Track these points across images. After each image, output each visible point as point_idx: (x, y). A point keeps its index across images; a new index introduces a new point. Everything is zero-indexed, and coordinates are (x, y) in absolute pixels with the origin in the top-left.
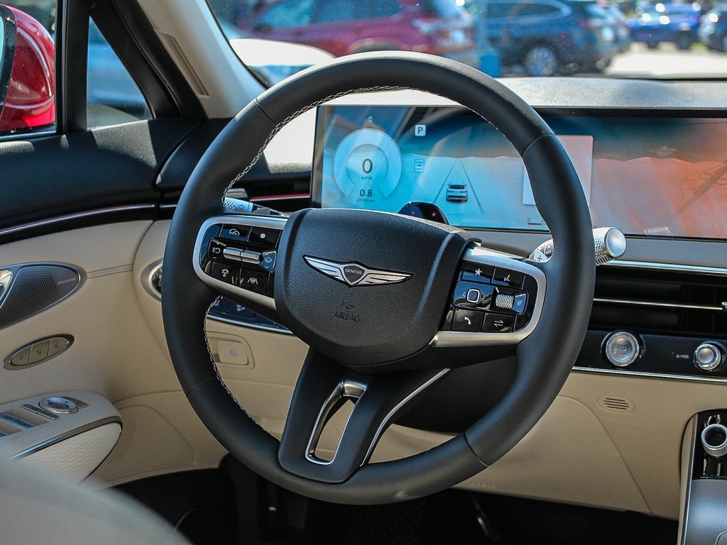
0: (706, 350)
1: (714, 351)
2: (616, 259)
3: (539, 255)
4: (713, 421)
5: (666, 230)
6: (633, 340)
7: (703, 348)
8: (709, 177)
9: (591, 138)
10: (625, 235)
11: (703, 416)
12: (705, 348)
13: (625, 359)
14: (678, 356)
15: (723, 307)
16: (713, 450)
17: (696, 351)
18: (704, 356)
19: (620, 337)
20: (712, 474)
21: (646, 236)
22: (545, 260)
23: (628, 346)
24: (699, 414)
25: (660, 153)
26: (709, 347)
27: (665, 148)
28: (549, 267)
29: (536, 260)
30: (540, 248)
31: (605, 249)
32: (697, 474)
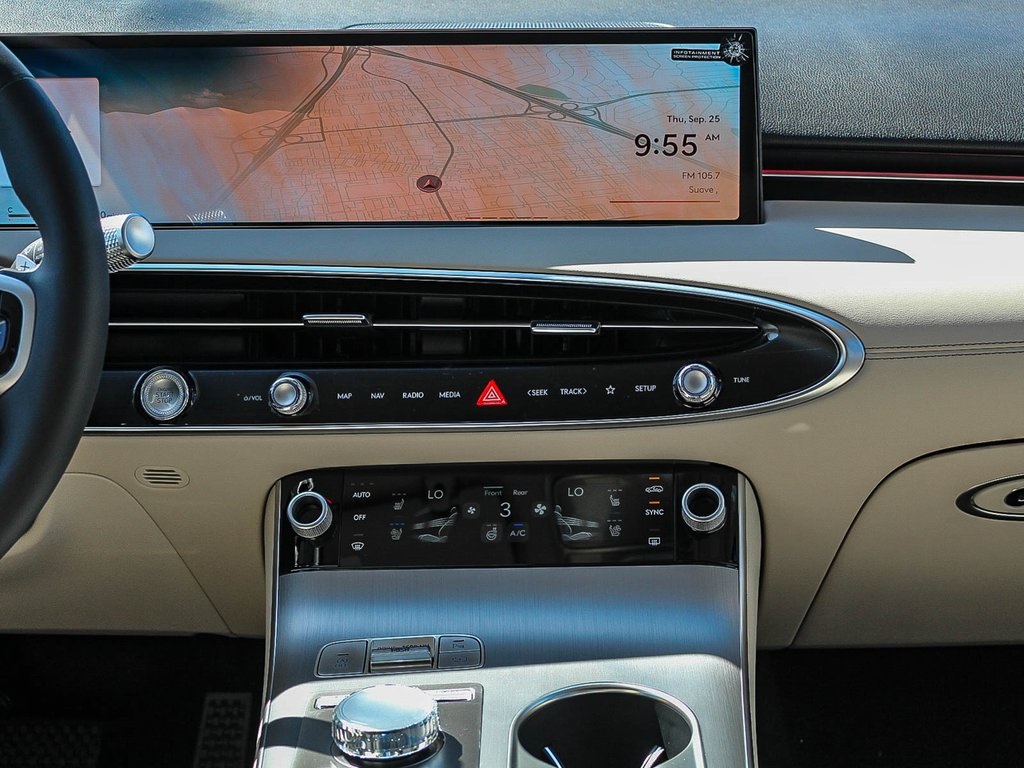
0: (284, 386)
1: (296, 387)
2: (141, 260)
3: (25, 263)
4: (305, 488)
5: (220, 215)
6: (180, 381)
7: (280, 383)
8: (273, 133)
9: (95, 81)
10: (153, 225)
11: (289, 483)
12: (283, 384)
13: (170, 409)
14: (246, 399)
15: (306, 321)
16: (306, 530)
17: (272, 389)
18: (283, 395)
19: (160, 378)
20: (307, 563)
21: (191, 224)
22: (33, 268)
23: (173, 389)
24: (282, 479)
25: (200, 100)
26: (288, 382)
27: (206, 93)
28: (37, 279)
29: (20, 270)
30: (26, 251)
31: (124, 246)
32: (286, 566)
